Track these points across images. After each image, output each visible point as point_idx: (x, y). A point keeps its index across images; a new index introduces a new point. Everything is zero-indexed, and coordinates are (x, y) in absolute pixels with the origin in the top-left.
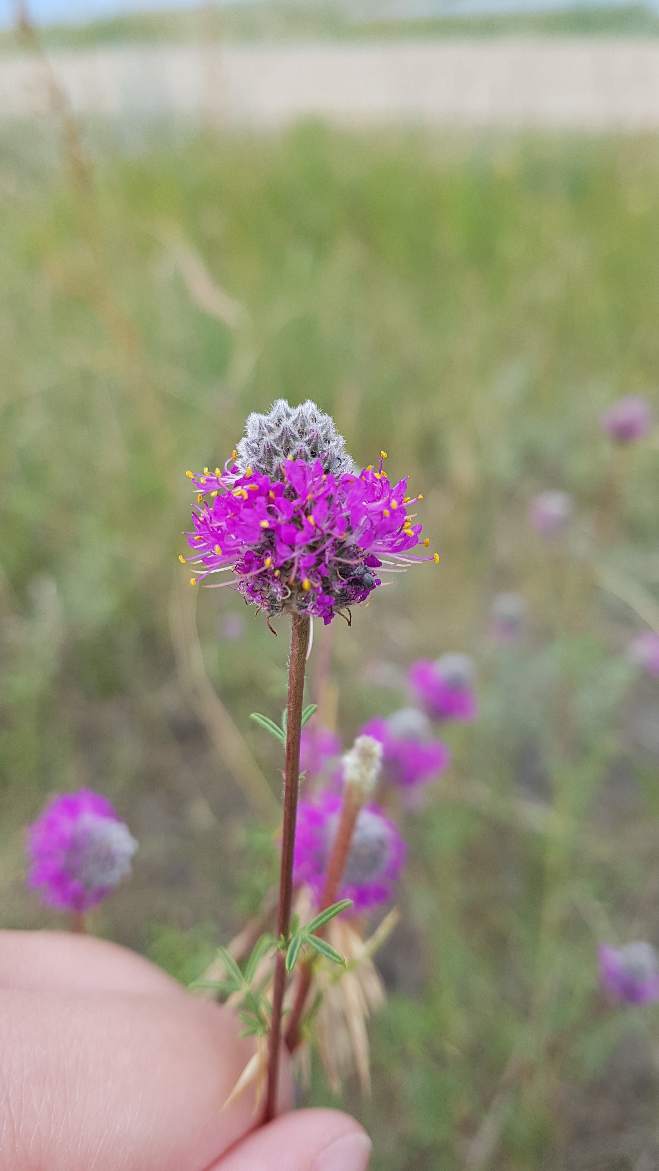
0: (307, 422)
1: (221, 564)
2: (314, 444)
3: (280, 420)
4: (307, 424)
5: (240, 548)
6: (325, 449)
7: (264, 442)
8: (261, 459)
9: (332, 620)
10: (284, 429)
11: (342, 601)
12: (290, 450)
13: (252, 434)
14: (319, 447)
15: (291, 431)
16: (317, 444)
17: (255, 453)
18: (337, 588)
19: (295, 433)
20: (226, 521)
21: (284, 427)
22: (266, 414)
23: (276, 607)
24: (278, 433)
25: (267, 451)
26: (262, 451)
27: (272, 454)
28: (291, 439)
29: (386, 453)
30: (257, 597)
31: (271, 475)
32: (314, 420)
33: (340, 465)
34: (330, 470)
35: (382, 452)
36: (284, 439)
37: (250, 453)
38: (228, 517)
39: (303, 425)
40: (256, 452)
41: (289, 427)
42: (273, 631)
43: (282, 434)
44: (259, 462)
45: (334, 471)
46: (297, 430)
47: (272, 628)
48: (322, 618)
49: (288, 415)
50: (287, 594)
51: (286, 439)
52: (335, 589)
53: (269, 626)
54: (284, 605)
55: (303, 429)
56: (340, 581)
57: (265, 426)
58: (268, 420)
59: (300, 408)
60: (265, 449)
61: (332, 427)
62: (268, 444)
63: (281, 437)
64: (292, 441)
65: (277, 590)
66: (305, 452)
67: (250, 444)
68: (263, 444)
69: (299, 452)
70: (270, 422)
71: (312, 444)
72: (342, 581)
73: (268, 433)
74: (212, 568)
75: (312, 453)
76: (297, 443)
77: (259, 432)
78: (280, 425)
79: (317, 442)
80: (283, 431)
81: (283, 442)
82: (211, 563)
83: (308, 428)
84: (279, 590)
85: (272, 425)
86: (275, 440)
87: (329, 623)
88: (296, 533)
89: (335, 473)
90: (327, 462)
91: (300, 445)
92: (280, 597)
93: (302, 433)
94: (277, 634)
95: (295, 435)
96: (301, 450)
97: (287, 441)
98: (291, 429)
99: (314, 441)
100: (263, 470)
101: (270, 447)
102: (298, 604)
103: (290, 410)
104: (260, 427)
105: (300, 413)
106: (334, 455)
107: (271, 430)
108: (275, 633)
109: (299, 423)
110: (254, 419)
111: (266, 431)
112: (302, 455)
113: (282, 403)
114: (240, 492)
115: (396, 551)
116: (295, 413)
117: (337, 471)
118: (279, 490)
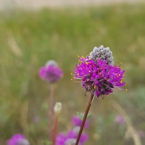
0: (106, 52)
1: (79, 77)
3: (100, 50)
5: (84, 75)
9: (99, 97)
11: (102, 93)
13: (94, 51)
14: (107, 58)
17: (93, 55)
18: (102, 90)
22: (98, 48)
25: (96, 56)
30: (84, 87)
32: (108, 52)
33: (111, 63)
38: (83, 68)
41: (102, 52)
44: (93, 58)
50: (91, 88)
51: (101, 54)
53: (85, 94)
54: (89, 90)
59: (106, 48)
61: (111, 54)
65: (89, 86)
67: (92, 53)
68: (95, 54)
72: (104, 89)
75: (105, 59)
79: (107, 56)
80: (100, 52)
86: (98, 54)
88: (96, 75)
90: (108, 62)
91: (103, 56)
92: (89, 88)
93: (104, 54)
100: (94, 60)
102: (92, 91)
106: (110, 60)
107: (98, 51)
110: (95, 48)
112: (103, 59)
113: (102, 46)
114: (87, 63)
115: (118, 86)
116: (104, 49)
117: (109, 64)
118: (95, 65)
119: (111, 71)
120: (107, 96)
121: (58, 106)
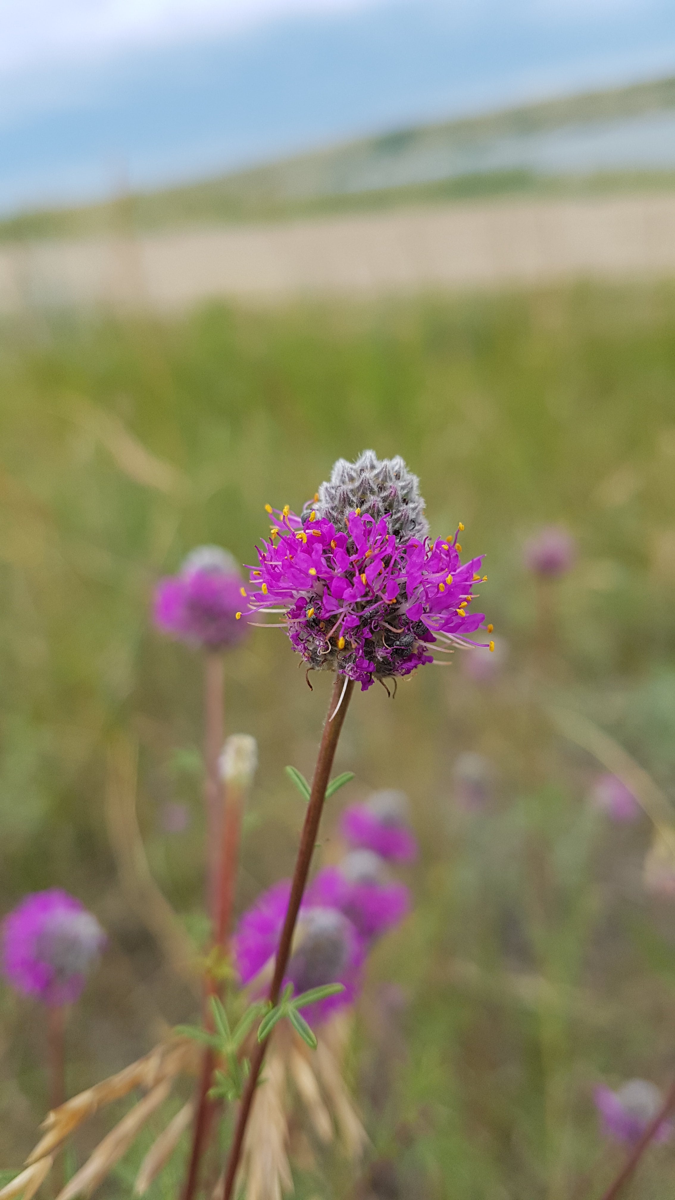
0: (389, 478)
1: (271, 605)
2: (389, 501)
3: (362, 470)
4: (388, 480)
5: (294, 592)
6: (401, 508)
7: (341, 491)
8: (336, 506)
9: (370, 687)
10: (363, 480)
11: (385, 670)
12: (365, 503)
13: (335, 480)
14: (394, 506)
15: (369, 484)
16: (393, 503)
17: (331, 499)
18: (380, 655)
19: (373, 487)
20: (283, 561)
21: (363, 478)
22: (352, 462)
23: (318, 660)
24: (357, 484)
25: (342, 499)
26: (338, 498)
27: (347, 503)
28: (368, 492)
29: (463, 526)
30: (300, 646)
31: (340, 525)
32: (398, 477)
33: (413, 528)
34: (401, 531)
35: (460, 523)
36: (361, 490)
37: (328, 498)
38: (286, 557)
39: (385, 480)
40: (333, 498)
41: (368, 479)
42: (309, 685)
43: (361, 485)
44: (333, 509)
45: (404, 533)
46: (377, 484)
47: (310, 681)
48: (360, 682)
49: (373, 467)
50: (328, 649)
51: (365, 490)
52: (378, 656)
53: (307, 678)
54: (325, 660)
55: (383, 485)
56: (384, 647)
57: (348, 474)
58: (352, 469)
59: (386, 462)
60: (340, 498)
61: (415, 489)
62: (344, 493)
63: (359, 488)
64: (369, 494)
65: (320, 643)
66: (378, 507)
67: (329, 489)
68: (340, 491)
69: (372, 507)
70: (353, 471)
71: (388, 501)
72: (387, 649)
73: (348, 482)
74: (261, 606)
75: (386, 510)
76: (372, 497)
77: (341, 479)
78: (360, 476)
79: (393, 500)
80: (362, 483)
81: (360, 494)
82: (263, 601)
83: (389, 484)
84: (321, 644)
85: (354, 474)
86: (352, 491)
87: (366, 690)
88: (346, 589)
89: (405, 536)
90: (399, 522)
91: (375, 500)
92: (321, 652)
93: (381, 488)
94: (313, 688)
95: (373, 489)
96: (374, 505)
97: (364, 493)
98: (370, 481)
99: (391, 498)
100: (334, 518)
101: (345, 496)
102: (339, 663)
103: (375, 462)
104: (342, 475)
105: (383, 468)
106: (408, 517)
107: (352, 479)
108: (311, 687)
109: (381, 477)
110: (341, 465)
111: (347, 479)
112: (373, 511)
113: (369, 455)
114: (302, 535)
115: (451, 630)
116: (380, 466)
117: (407, 534)
118: (341, 541)
119: (413, 565)
120: (408, 678)
121: (239, 752)
